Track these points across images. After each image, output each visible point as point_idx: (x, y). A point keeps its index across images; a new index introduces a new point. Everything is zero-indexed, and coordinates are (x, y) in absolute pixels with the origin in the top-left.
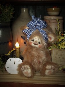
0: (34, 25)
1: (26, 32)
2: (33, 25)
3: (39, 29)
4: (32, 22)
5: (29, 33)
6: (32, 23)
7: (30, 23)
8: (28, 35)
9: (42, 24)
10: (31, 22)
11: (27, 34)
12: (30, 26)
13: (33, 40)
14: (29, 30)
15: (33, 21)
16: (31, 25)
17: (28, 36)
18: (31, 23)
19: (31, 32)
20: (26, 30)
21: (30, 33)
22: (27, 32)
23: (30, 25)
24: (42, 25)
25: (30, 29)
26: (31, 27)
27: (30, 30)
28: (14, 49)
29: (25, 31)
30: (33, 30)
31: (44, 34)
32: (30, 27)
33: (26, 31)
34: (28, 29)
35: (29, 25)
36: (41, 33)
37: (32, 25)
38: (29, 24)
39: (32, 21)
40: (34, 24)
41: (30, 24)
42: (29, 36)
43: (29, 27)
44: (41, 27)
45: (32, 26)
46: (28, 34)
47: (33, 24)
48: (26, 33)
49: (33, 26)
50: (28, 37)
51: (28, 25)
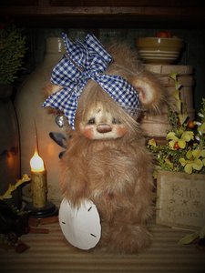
0: (74, 72)
1: (56, 105)
2: (69, 72)
3: (96, 79)
4: (66, 64)
5: (69, 102)
6: (66, 69)
7: (57, 69)
8: (69, 109)
9: (99, 58)
10: (62, 65)
11: (64, 107)
12: (62, 79)
13: (92, 122)
14: (62, 93)
15: (66, 61)
16: (66, 76)
17: (67, 114)
18: (61, 69)
19: (74, 96)
20: (55, 97)
21: (72, 101)
22: (59, 104)
23: (62, 76)
24: (100, 61)
25: (66, 89)
26: (67, 81)
27: (66, 93)
28: (26, 178)
29: (52, 101)
30: (76, 88)
31: (117, 86)
32: (63, 82)
33: (56, 101)
34: (58, 94)
35: (58, 76)
36: (106, 87)
37: (65, 73)
38: (57, 73)
39: (63, 61)
40: (73, 68)
41: (61, 73)
42: (71, 112)
43: (59, 82)
44: (101, 68)
45: (70, 76)
46: (67, 106)
47: (70, 68)
48: (57, 108)
49: (74, 76)
50: (70, 117)
51: (55, 79)
